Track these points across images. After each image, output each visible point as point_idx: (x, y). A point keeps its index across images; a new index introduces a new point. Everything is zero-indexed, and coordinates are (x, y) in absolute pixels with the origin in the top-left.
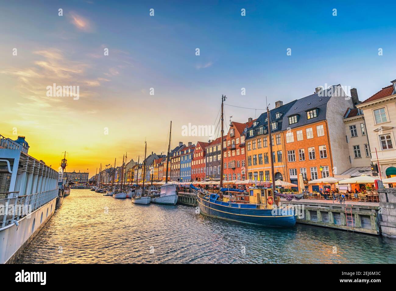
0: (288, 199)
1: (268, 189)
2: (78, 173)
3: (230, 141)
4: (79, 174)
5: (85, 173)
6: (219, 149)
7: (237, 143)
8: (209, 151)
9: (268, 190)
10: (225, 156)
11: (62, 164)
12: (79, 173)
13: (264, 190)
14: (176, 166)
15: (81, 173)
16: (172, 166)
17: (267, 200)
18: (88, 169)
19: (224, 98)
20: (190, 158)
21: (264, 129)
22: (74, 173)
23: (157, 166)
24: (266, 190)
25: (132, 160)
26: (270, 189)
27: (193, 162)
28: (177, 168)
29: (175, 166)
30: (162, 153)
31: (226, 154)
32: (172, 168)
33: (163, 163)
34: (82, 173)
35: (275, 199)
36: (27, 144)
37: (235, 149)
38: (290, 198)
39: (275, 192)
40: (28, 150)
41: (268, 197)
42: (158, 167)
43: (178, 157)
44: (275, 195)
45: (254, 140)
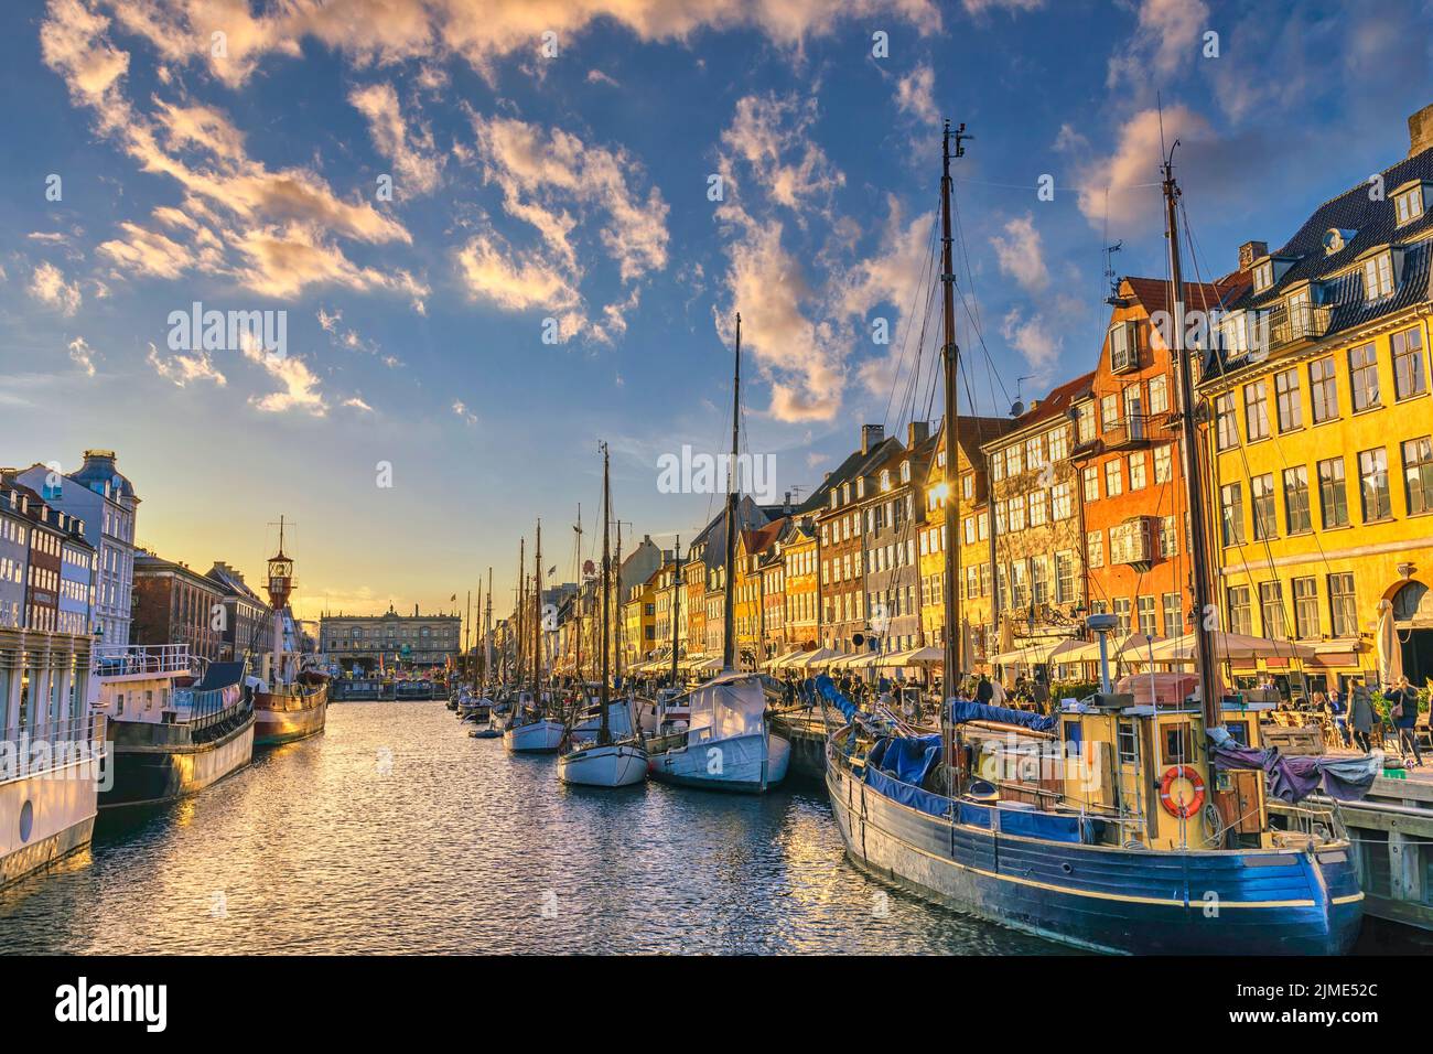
0: (1285, 786)
1: (1161, 719)
2: (410, 619)
3: (1114, 397)
4: (417, 625)
5: (442, 618)
6: (1060, 451)
7: (1155, 410)
8: (1005, 470)
9: (1162, 726)
10: (1092, 491)
11: (271, 579)
12: (417, 619)
13: (1135, 723)
14: (842, 565)
15: (423, 619)
16: (826, 565)
17: (1158, 786)
18: (454, 598)
19: (952, 141)
20: (909, 517)
21: (1314, 303)
22: (391, 617)
23: (756, 568)
24: (1146, 720)
25: (647, 537)
26: (1178, 718)
27: (924, 535)
28: (848, 576)
29: (837, 562)
30: (788, 496)
31: (1095, 482)
32: (826, 573)
33: (782, 551)
34: (429, 619)
35: (1213, 780)
36: (126, 488)
37: (1145, 445)
38: (1298, 783)
39: (1211, 740)
40: (134, 516)
41: (1160, 770)
42: (762, 573)
43: (851, 510)
44: (1212, 756)
45: (1255, 384)
